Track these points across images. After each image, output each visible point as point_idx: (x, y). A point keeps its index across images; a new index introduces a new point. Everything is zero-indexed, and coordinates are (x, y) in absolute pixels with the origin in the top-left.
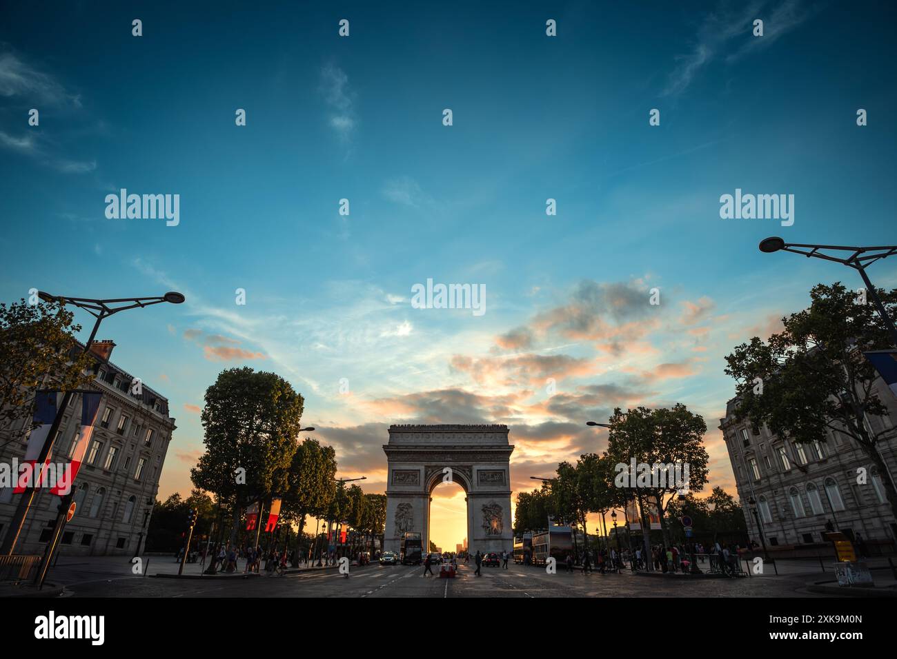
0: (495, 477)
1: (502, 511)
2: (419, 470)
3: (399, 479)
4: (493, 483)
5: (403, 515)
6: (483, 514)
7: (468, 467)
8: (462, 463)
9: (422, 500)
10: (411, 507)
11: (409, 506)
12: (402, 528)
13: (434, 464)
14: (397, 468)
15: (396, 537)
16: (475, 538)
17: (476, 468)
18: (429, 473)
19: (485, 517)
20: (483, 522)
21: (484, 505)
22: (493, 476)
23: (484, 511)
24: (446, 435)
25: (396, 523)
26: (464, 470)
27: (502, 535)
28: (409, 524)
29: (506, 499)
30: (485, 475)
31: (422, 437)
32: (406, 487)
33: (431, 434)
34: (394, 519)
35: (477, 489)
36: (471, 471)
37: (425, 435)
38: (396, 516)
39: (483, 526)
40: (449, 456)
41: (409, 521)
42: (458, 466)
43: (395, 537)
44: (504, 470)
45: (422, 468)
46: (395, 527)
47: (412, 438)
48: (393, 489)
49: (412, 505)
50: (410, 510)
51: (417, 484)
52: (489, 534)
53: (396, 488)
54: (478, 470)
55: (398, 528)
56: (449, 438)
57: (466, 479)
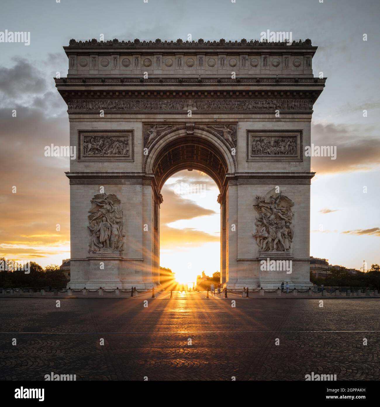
0: (282, 144)
1: (293, 209)
2: (132, 131)
3: (92, 149)
4: (278, 156)
5: (103, 215)
6: (255, 214)
7: (229, 125)
8: (216, 116)
9: (138, 188)
10: (119, 202)
11: (114, 199)
12: (102, 239)
13: (160, 118)
14: (87, 126)
15: (92, 255)
16: (239, 257)
17: (244, 126)
18: (152, 136)
19: (261, 220)
20: (255, 227)
21: (258, 198)
22: (277, 142)
23: (258, 207)
24: (184, 59)
25: (91, 231)
26: (219, 132)
27: (291, 251)
28: (115, 232)
29: (301, 188)
30: (261, 141)
31: (137, 65)
32: (106, 164)
33: (154, 59)
34: (87, 223)
35: (245, 168)
36: (234, 134)
37: (142, 60)
38: (90, 218)
39: (255, 237)
40: (190, 102)
41: (115, 226)
42: (207, 124)
43: (88, 255)
44: (301, 132)
45: (138, 127)
46: (90, 238)
47: (115, 66)
48: (82, 168)
49: (119, 197)
50: (116, 207)
51: (129, 157)
52: (268, 249)
53: (86, 167)
54: (248, 131)
55: (95, 239)
56: (191, 66)
57: (223, 148)
